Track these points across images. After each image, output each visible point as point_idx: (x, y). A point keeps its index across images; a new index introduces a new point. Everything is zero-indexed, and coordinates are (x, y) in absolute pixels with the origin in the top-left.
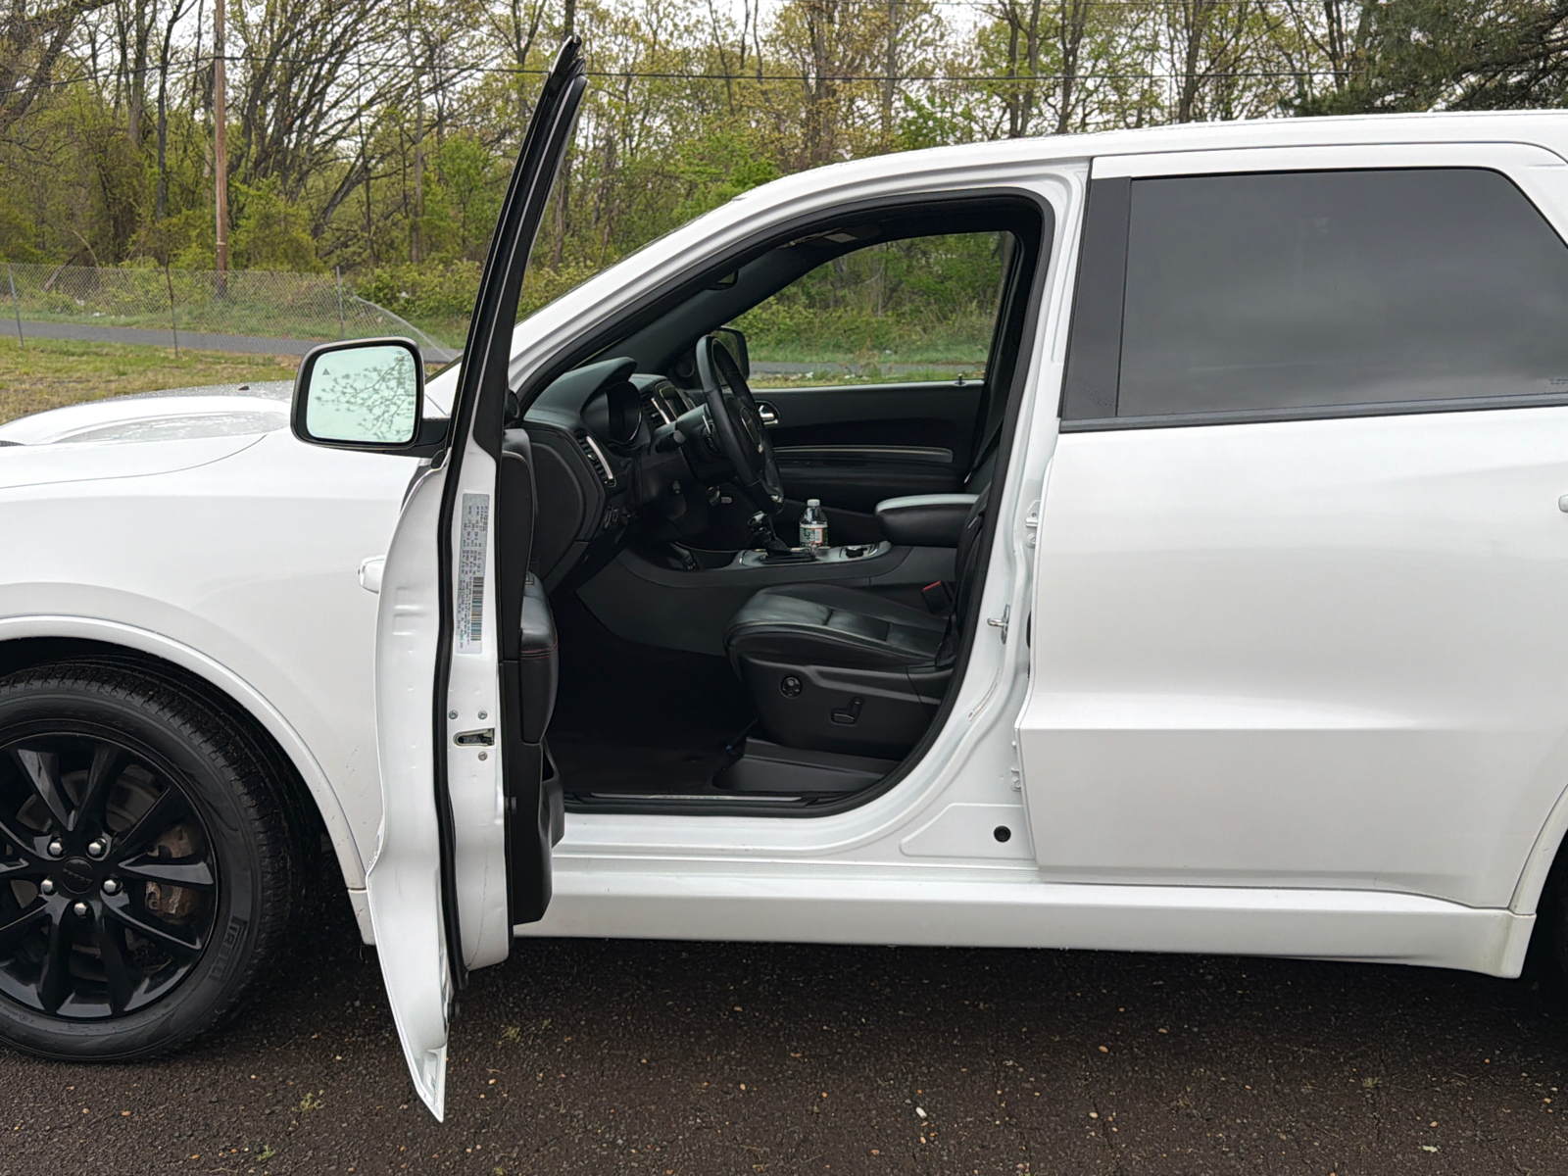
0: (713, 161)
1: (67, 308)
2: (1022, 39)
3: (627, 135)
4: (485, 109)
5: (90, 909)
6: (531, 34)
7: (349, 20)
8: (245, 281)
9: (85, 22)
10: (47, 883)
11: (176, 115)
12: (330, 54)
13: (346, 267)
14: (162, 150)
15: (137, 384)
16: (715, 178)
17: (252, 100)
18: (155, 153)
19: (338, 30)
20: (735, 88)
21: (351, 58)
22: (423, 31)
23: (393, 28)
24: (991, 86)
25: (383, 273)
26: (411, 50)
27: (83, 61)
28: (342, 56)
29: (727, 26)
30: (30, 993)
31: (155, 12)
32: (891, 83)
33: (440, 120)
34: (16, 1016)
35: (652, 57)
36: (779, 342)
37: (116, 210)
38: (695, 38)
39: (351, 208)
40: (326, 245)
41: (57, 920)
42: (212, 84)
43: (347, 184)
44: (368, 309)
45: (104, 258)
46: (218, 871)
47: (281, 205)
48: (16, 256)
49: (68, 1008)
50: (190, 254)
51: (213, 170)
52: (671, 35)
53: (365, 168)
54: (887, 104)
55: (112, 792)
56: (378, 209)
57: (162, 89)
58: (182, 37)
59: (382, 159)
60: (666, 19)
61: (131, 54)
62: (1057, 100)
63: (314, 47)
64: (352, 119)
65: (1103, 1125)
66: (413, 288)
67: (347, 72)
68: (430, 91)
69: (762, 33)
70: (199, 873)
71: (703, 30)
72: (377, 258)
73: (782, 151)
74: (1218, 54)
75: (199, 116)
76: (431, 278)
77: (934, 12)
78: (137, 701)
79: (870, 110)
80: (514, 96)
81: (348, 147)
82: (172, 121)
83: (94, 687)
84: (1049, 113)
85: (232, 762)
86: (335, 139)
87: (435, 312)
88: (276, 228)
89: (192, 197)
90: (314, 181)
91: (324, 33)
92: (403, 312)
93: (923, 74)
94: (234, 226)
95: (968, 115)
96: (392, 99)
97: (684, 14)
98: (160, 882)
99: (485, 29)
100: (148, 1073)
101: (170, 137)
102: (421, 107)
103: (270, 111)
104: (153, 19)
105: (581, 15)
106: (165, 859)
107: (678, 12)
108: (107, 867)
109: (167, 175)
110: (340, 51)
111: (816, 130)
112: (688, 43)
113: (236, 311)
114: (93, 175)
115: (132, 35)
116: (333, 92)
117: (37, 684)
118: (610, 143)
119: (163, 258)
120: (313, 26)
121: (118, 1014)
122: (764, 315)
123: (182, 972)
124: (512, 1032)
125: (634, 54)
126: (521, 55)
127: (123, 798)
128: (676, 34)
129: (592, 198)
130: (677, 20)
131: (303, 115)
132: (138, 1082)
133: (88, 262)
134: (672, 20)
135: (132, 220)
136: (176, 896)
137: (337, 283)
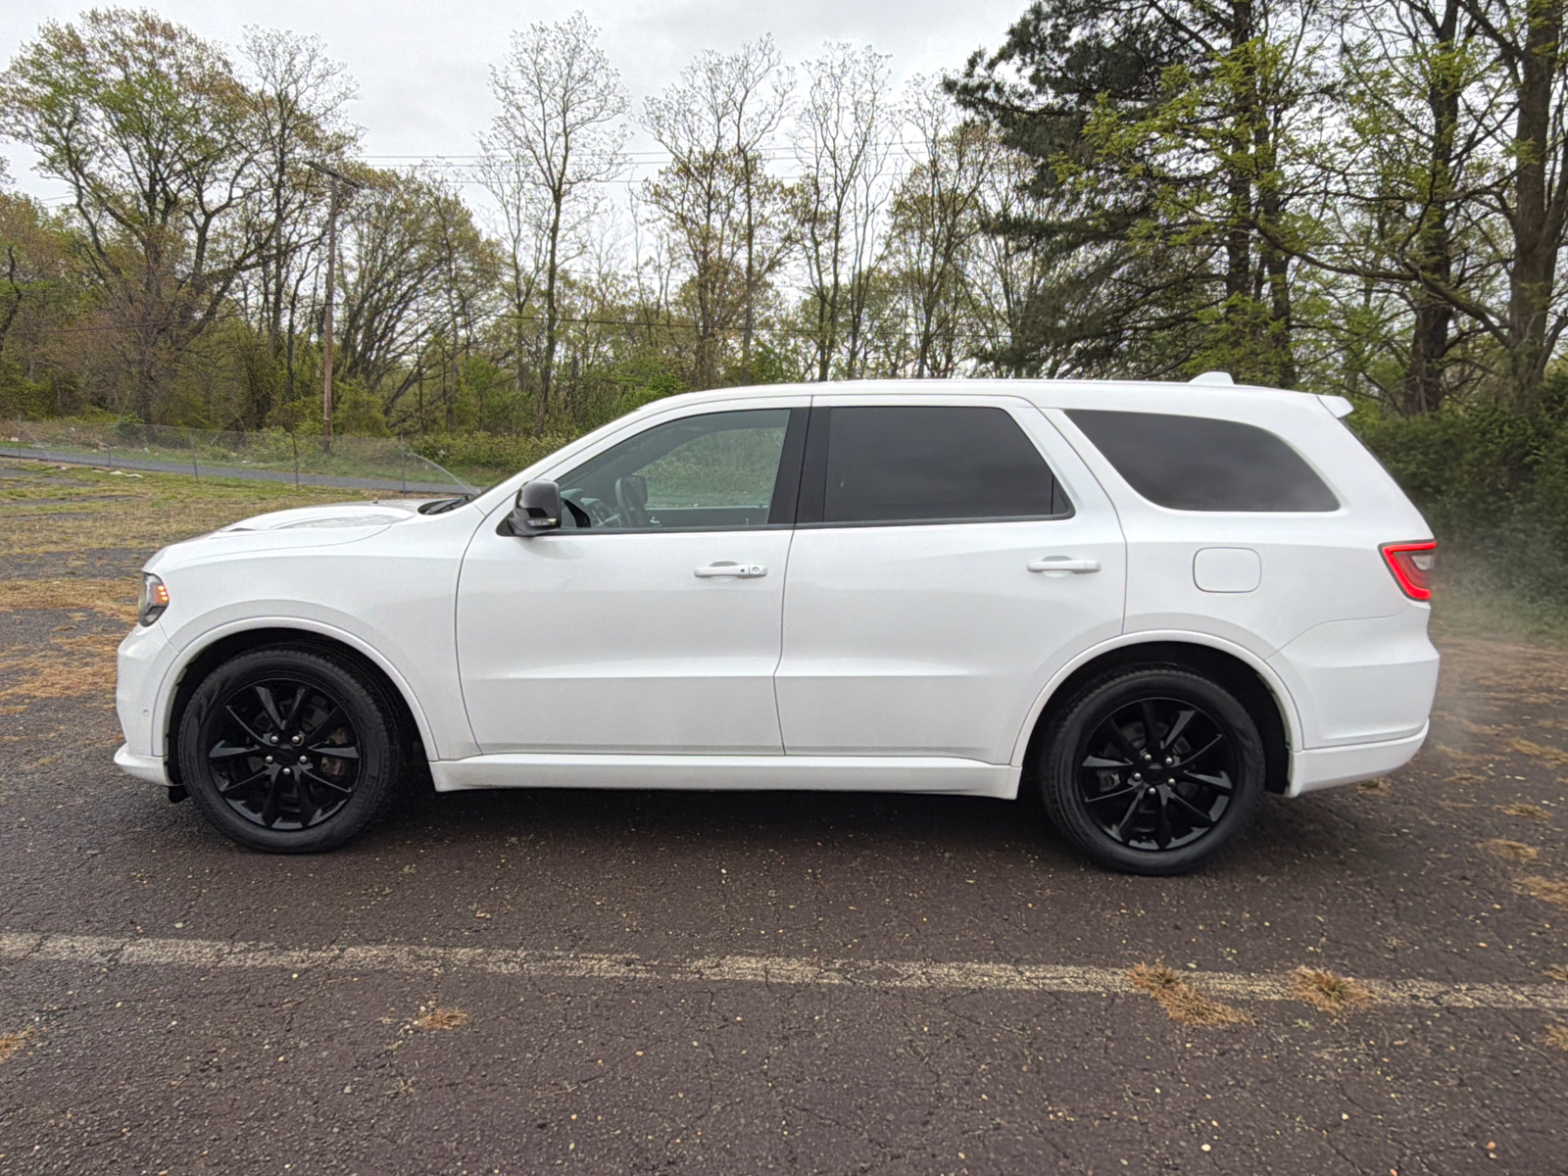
0: (639, 373)
1: (225, 457)
2: (828, 308)
3: (585, 356)
4: (496, 338)
5: (292, 772)
6: (527, 294)
7: (412, 282)
8: (340, 443)
9: (240, 278)
10: (269, 758)
11: (298, 337)
12: (399, 303)
13: (406, 433)
14: (290, 360)
15: (273, 505)
16: (640, 384)
17: (348, 331)
18: (285, 361)
19: (405, 288)
20: (653, 330)
21: (413, 305)
22: (459, 290)
23: (440, 287)
24: (808, 334)
25: (429, 438)
26: (450, 303)
27: (237, 302)
28: (407, 303)
29: (649, 293)
30: (257, 817)
31: (288, 272)
32: (747, 331)
33: (468, 345)
34: (250, 828)
35: (602, 310)
37: (258, 397)
38: (629, 299)
39: (410, 396)
40: (393, 420)
41: (273, 778)
42: (323, 319)
43: (408, 382)
44: (420, 461)
45: (248, 426)
46: (362, 752)
47: (365, 395)
48: (191, 424)
49: (277, 824)
50: (306, 425)
51: (322, 373)
52: (614, 297)
53: (420, 373)
54: (746, 342)
55: (305, 710)
56: (426, 400)
57: (291, 321)
58: (305, 289)
59: (430, 368)
60: (611, 288)
61: (271, 298)
62: (849, 344)
63: (389, 298)
64: (412, 343)
65: (814, 875)
66: (448, 448)
67: (410, 314)
68: (462, 327)
69: (670, 299)
70: (351, 752)
71: (634, 295)
72: (425, 429)
73: (682, 369)
74: (943, 321)
75: (314, 339)
76: (460, 442)
78: (321, 661)
79: (736, 345)
80: (515, 331)
81: (409, 360)
82: (296, 342)
83: (299, 654)
84: (845, 351)
85: (369, 693)
86: (401, 355)
87: (461, 463)
88: (361, 410)
89: (307, 389)
90: (386, 380)
91: (396, 290)
92: (442, 463)
93: (767, 325)
94: (334, 408)
95: (795, 351)
96: (438, 331)
98: (331, 757)
99: (498, 290)
100: (321, 857)
101: (295, 352)
102: (456, 336)
103: (360, 337)
104: (286, 278)
105: (558, 284)
106: (333, 745)
108: (301, 749)
109: (292, 375)
110: (406, 300)
111: (702, 358)
112: (624, 302)
113: (334, 461)
114: (244, 373)
115: (272, 286)
116: (400, 327)
117: (269, 653)
118: (575, 361)
119: (289, 428)
120: (389, 284)
121: (306, 827)
123: (341, 803)
124: (514, 839)
125: (592, 307)
126: (520, 307)
127: (311, 713)
128: (617, 296)
129: (562, 394)
130: (618, 288)
131: (380, 340)
132: (315, 862)
133: (238, 429)
135: (269, 403)
136: (338, 765)
137: (402, 444)
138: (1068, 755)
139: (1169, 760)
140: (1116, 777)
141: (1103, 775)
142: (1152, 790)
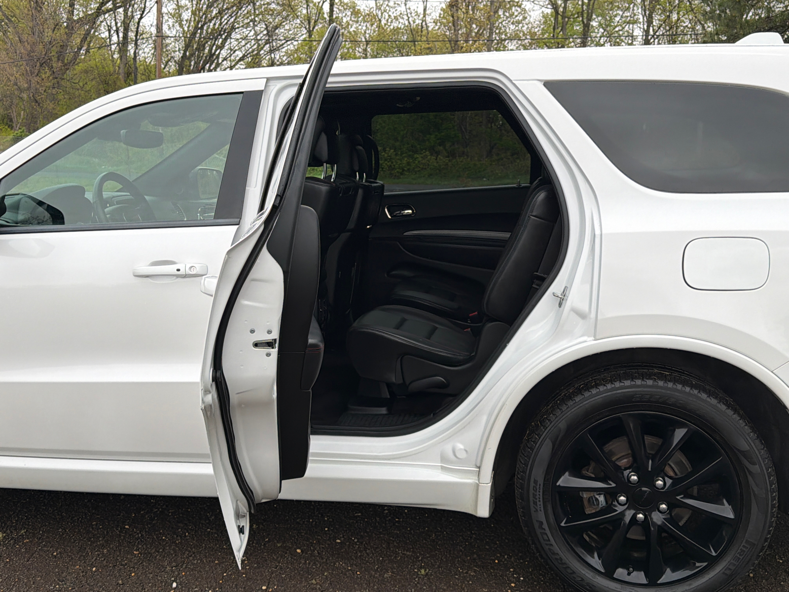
6: (315, 22)
12: (223, 33)
21: (233, 36)
27: (105, 39)
28: (229, 35)
29: (416, 15)
35: (379, 32)
36: (430, 175)
38: (399, 22)
52: (387, 20)
58: (145, 26)
60: (385, 13)
61: (121, 34)
67: (232, 43)
71: (403, 18)
77: (523, 6)
82: (140, 68)
97: (394, 10)
107: (391, 9)
110: (228, 31)
112: (395, 24)
116: (224, 53)
122: (423, 161)
125: (370, 30)
126: (310, 32)
128: (390, 20)
130: (390, 13)
134: (388, 13)
138: (538, 474)
139: (660, 483)
140: (601, 499)
141: (585, 495)
142: (641, 516)
